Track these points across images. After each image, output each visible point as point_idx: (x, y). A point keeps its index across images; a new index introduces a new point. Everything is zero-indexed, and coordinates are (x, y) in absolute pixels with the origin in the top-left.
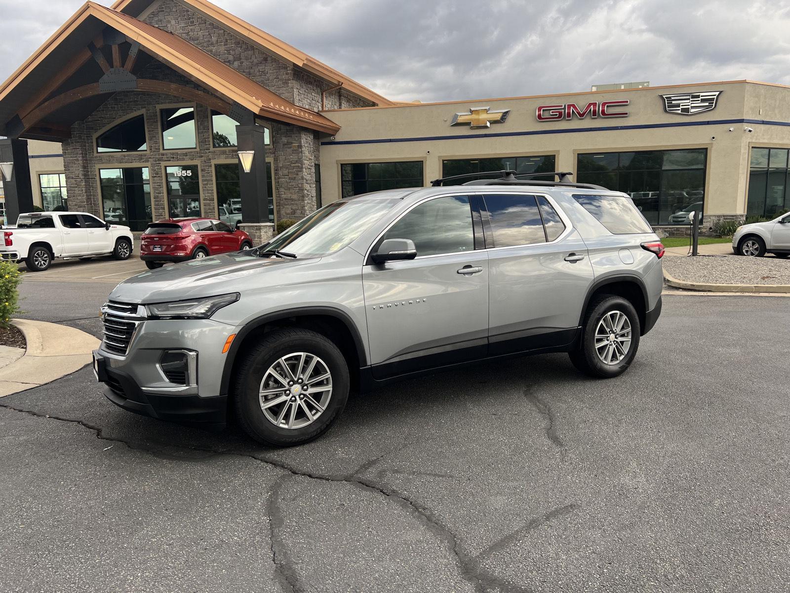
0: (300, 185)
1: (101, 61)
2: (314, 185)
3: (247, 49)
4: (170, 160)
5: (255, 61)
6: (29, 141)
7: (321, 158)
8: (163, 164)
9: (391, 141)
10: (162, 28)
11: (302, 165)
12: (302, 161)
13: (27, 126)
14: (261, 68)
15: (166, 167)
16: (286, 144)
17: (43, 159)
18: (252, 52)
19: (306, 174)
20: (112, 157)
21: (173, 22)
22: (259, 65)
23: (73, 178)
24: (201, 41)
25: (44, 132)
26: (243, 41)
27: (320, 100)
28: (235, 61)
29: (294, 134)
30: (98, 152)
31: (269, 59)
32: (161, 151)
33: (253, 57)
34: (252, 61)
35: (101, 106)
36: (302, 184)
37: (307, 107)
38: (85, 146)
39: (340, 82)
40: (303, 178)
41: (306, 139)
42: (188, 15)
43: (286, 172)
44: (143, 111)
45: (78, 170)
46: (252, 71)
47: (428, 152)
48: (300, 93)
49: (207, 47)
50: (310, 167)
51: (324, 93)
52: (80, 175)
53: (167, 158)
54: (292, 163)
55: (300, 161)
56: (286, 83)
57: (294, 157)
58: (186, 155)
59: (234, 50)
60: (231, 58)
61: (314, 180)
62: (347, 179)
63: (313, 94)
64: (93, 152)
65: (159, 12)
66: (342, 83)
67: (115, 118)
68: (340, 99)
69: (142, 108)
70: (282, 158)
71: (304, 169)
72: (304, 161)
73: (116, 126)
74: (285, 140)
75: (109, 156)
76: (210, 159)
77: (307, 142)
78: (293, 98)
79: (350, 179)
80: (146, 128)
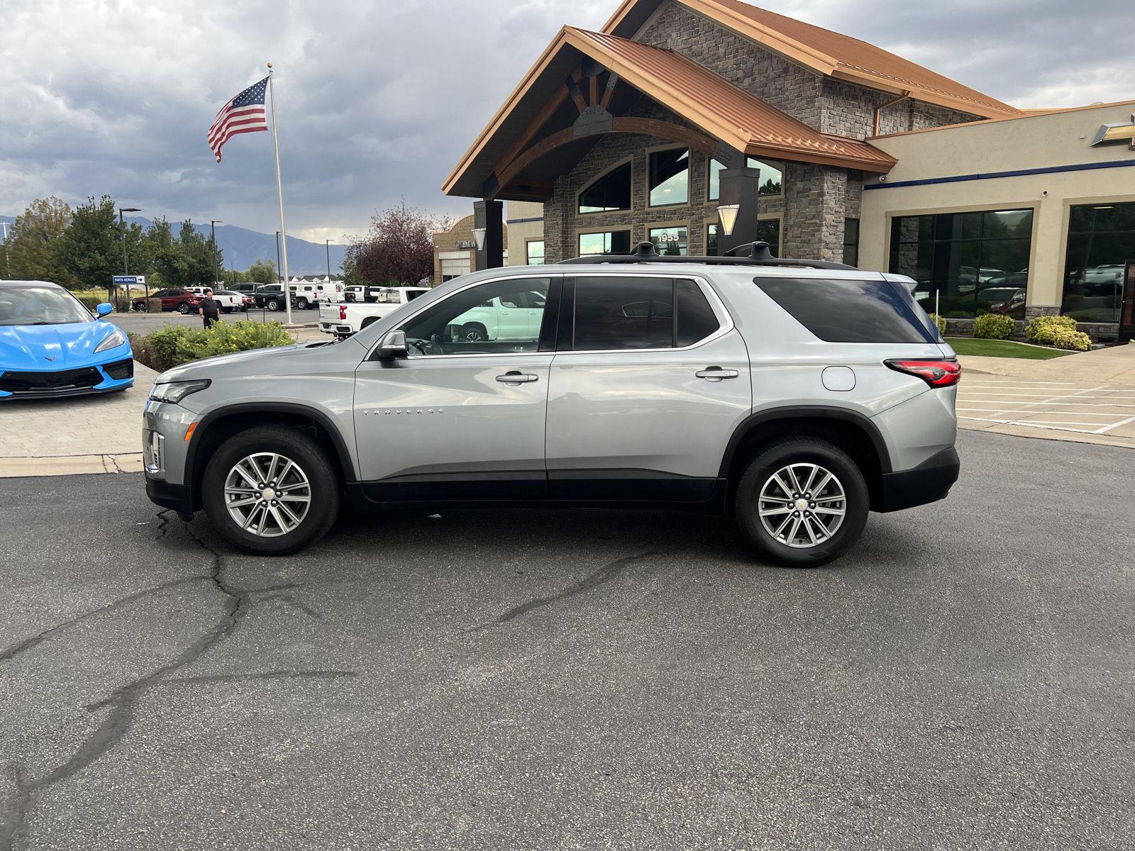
0: (815, 252)
1: (578, 99)
2: (841, 251)
3: (763, 59)
4: (655, 221)
5: (772, 74)
6: (505, 202)
7: (862, 210)
8: (647, 225)
9: (978, 177)
10: (659, 46)
11: (821, 221)
12: (822, 215)
13: (502, 184)
14: (779, 84)
15: (650, 230)
16: (801, 192)
17: (532, 223)
18: (769, 62)
19: (827, 234)
20: (593, 218)
21: (674, 35)
22: (777, 79)
23: (551, 246)
24: (706, 56)
25: (522, 192)
26: (759, 48)
27: (871, 121)
28: (745, 77)
29: (814, 176)
30: (579, 213)
31: (791, 69)
32: (647, 209)
33: (770, 70)
34: (767, 75)
35: (587, 155)
36: (819, 249)
37: (844, 134)
38: (567, 206)
39: (905, 90)
40: (820, 241)
41: (833, 183)
42: (693, 22)
43: (797, 232)
44: (630, 158)
45: (557, 236)
46: (766, 89)
47: (1045, 193)
48: (831, 116)
49: (711, 64)
50: (834, 224)
51: (879, 110)
52: (559, 242)
53: (653, 217)
54: (807, 218)
55: (819, 215)
56: (811, 101)
57: (810, 211)
58: (674, 212)
59: (745, 63)
60: (740, 74)
61: (842, 243)
62: (911, 241)
63: (858, 114)
64: (575, 213)
65: (659, 24)
66: (909, 92)
67: (600, 169)
68: (911, 117)
69: (630, 153)
70: (793, 212)
71: (824, 229)
72: (824, 214)
73: (600, 180)
74: (800, 185)
75: (590, 218)
76: (702, 218)
77: (835, 187)
78: (820, 123)
79: (916, 239)
80: (632, 180)
